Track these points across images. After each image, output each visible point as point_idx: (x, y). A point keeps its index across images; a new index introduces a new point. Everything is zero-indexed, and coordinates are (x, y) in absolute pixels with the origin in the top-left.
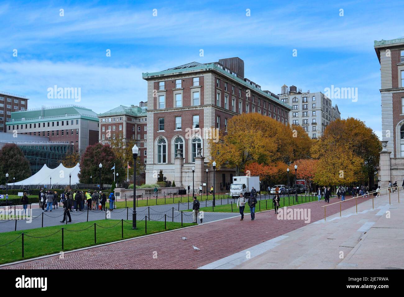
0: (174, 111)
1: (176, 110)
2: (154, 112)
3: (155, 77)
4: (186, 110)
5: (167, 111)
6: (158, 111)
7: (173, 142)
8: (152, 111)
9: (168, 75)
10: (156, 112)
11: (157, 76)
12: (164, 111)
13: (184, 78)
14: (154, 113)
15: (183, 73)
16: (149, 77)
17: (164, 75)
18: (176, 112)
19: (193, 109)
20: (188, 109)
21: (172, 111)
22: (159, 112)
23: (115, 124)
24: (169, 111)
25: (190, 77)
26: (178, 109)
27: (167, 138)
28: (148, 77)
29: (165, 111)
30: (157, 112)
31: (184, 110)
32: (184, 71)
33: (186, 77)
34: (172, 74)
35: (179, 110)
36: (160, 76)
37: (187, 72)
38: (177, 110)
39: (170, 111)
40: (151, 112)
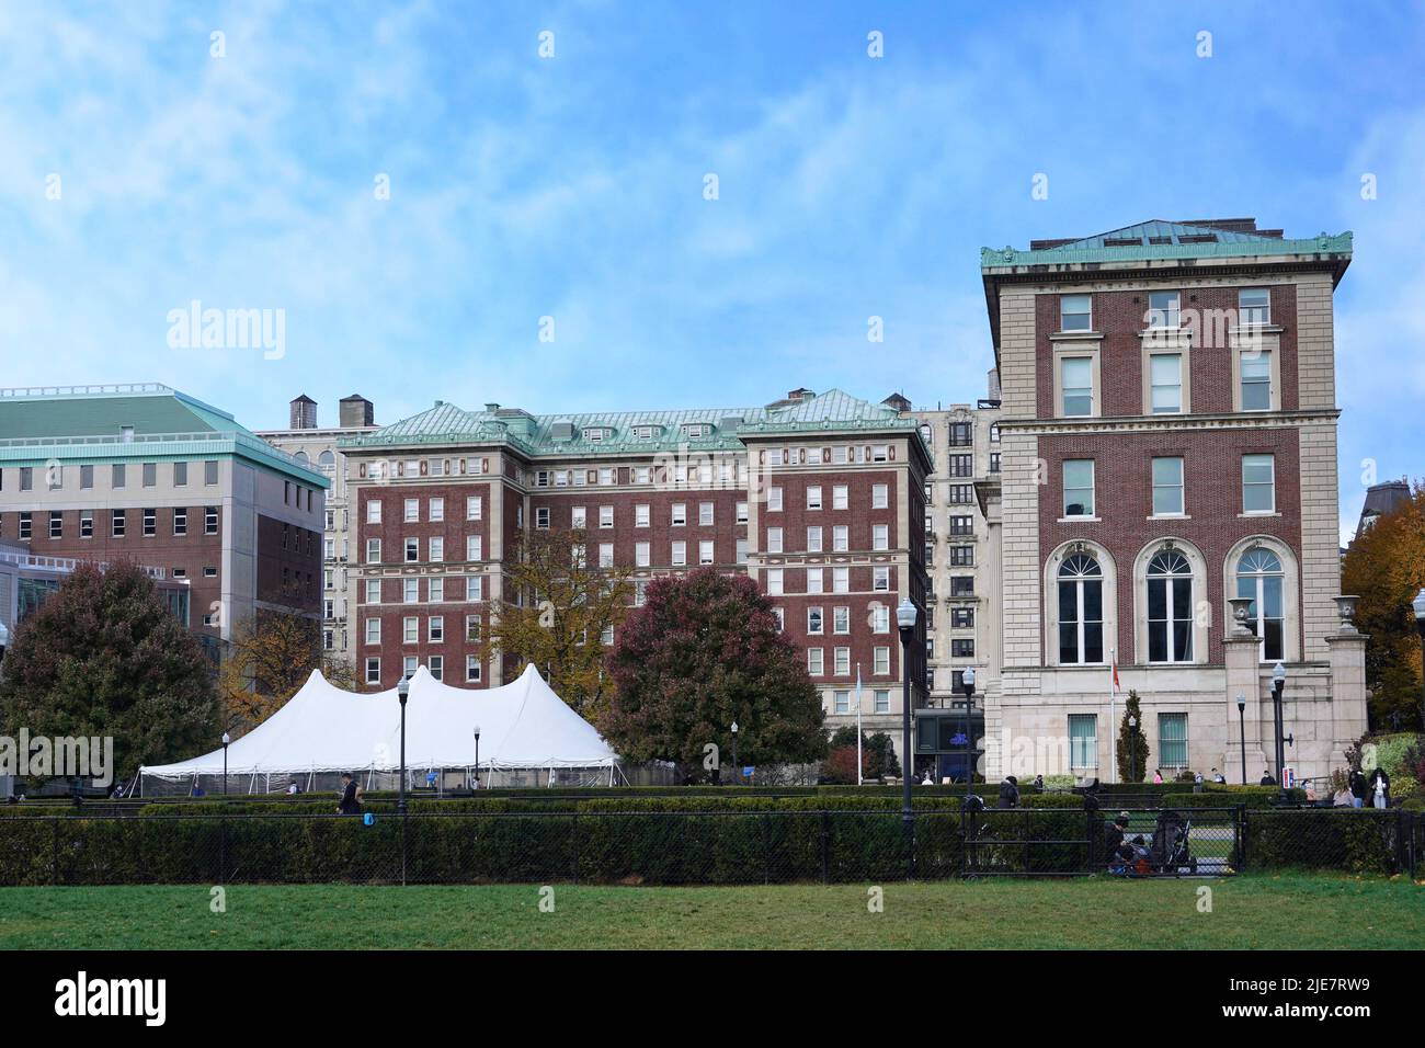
0: (1145, 428)
1: (1154, 428)
2: (1039, 431)
3: (1053, 269)
4: (1208, 426)
5: (1108, 430)
6: (1060, 427)
7: (1141, 572)
8: (1027, 425)
9: (1122, 266)
10: (1048, 431)
11: (1063, 269)
12: (1091, 430)
13: (1194, 285)
14: (1040, 437)
15: (1199, 263)
16: (1020, 271)
17: (1102, 268)
18: (1155, 433)
19: (1243, 426)
20: (1216, 426)
21: (1136, 428)
22: (1065, 431)
23: (445, 492)
24: (1118, 429)
25: (1225, 283)
26: (1168, 423)
27: (1110, 548)
28: (1014, 268)
29: (1100, 430)
30: (1056, 431)
31: (1199, 427)
32: (1205, 256)
33: (1204, 284)
34: (1144, 266)
35: (1172, 428)
36: (1078, 268)
37: (1223, 262)
38: (1163, 428)
39: (1126, 429)
40: (1022, 431)
